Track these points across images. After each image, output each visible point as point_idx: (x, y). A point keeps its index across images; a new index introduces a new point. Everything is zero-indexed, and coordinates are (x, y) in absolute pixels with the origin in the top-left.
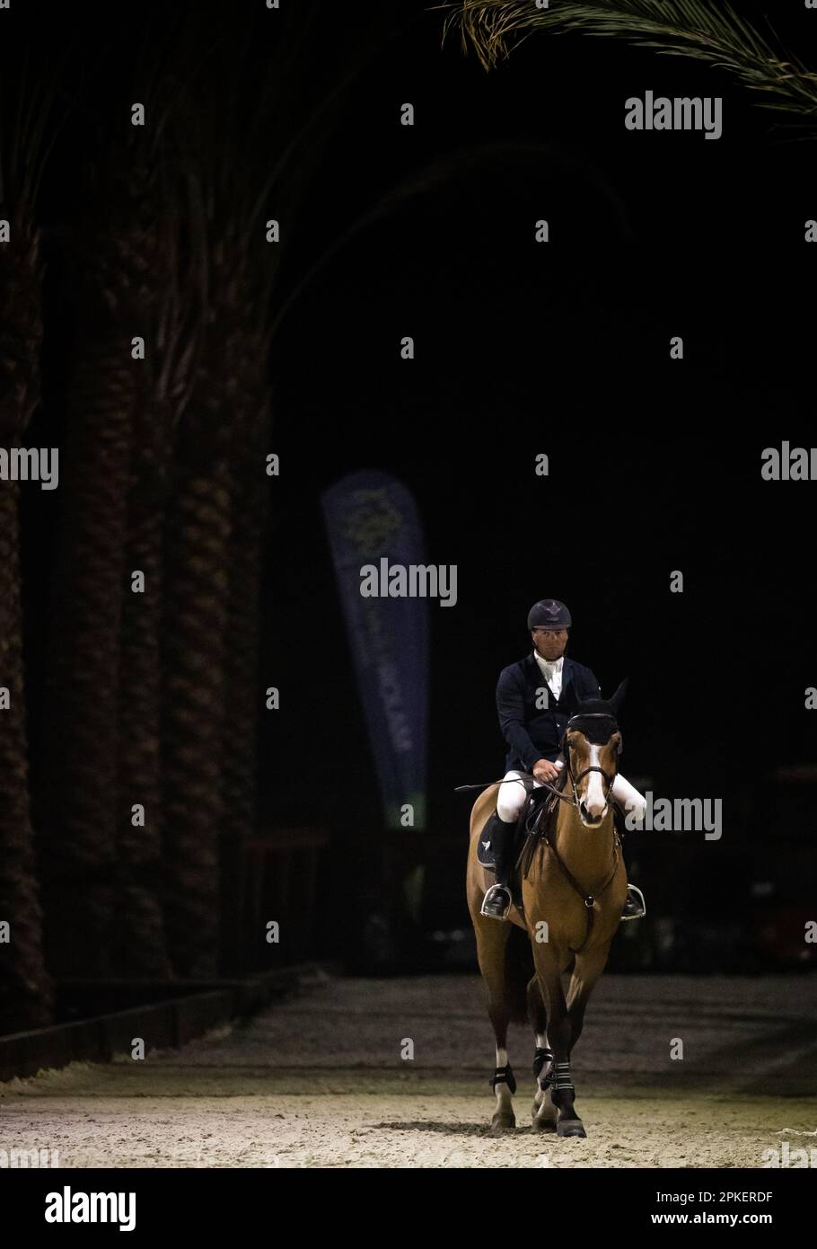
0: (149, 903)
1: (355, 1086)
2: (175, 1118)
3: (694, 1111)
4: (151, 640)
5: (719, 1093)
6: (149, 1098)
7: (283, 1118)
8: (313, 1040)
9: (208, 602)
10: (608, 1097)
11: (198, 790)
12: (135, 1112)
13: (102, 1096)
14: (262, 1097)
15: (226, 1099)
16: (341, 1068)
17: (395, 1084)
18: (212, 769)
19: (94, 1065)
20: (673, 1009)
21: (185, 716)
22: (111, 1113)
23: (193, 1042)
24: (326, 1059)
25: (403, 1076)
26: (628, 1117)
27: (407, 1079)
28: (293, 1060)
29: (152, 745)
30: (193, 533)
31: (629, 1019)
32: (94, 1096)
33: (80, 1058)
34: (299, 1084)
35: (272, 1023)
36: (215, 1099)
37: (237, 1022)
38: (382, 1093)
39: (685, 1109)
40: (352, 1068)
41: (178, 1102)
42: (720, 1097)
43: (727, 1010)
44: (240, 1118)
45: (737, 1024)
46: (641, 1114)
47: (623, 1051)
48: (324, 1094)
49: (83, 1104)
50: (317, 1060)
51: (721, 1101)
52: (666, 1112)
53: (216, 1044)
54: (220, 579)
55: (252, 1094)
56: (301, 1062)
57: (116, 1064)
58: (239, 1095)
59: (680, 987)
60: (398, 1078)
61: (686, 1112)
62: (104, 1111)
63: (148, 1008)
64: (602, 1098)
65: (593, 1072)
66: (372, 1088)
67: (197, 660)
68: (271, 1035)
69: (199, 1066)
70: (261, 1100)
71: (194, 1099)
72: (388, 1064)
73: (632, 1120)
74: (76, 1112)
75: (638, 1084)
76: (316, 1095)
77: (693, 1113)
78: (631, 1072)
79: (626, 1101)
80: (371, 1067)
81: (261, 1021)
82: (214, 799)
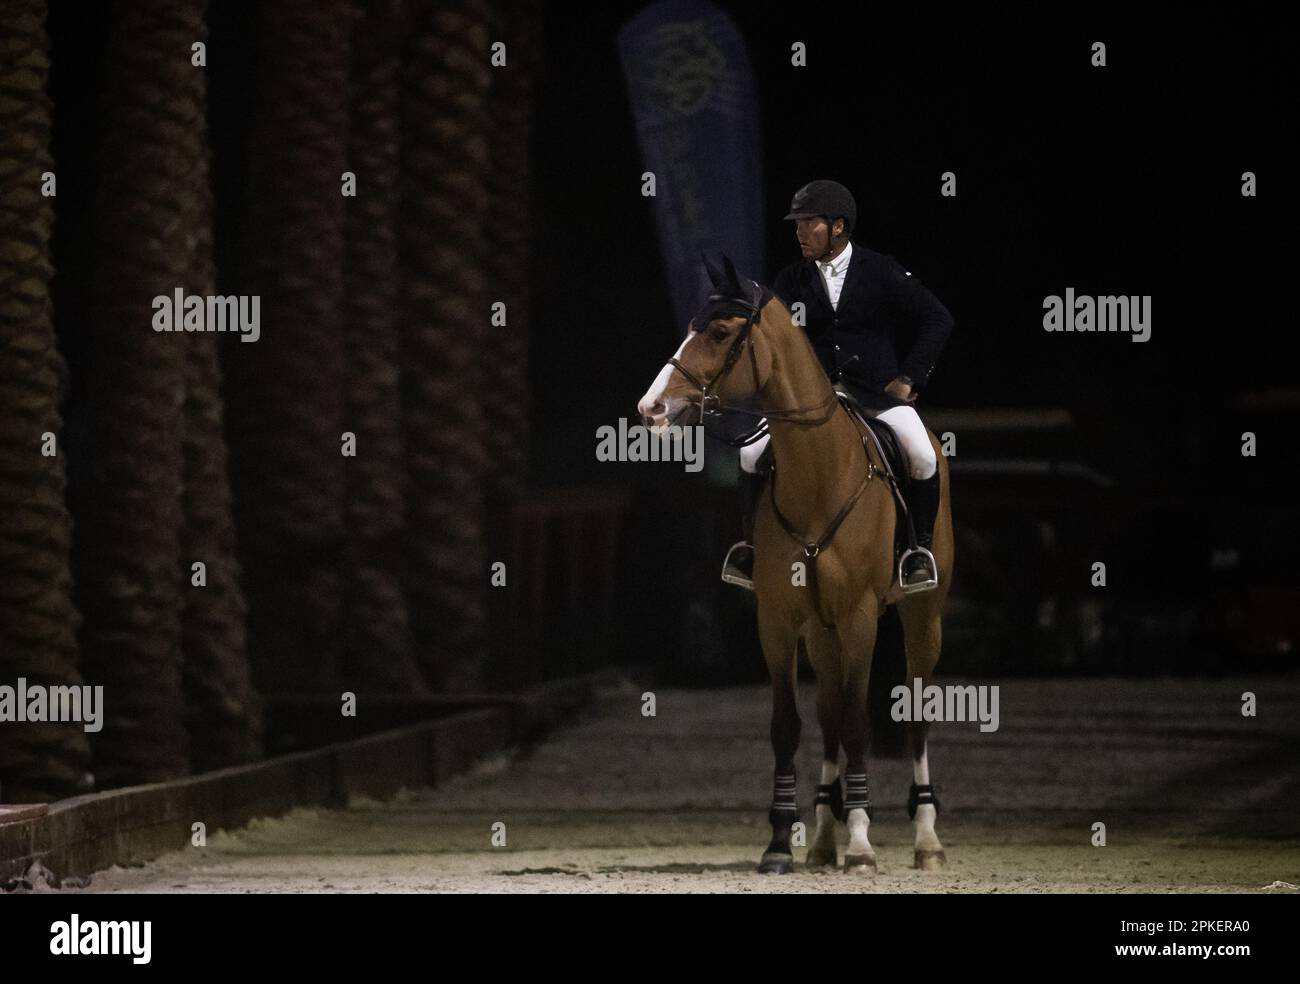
0: (388, 591)
1: (683, 835)
2: (442, 881)
3: (1147, 860)
4: (384, 231)
5: (1179, 836)
6: (403, 855)
7: (590, 879)
8: (620, 775)
9: (461, 180)
10: (1030, 843)
11: (452, 436)
12: (386, 874)
13: (338, 853)
14: (558, 852)
15: (508, 854)
16: (663, 810)
17: (736, 832)
18: (470, 408)
19: (325, 811)
20: (1108, 723)
21: (433, 335)
22: (353, 876)
23: (458, 779)
24: (642, 800)
25: (747, 820)
26: (1059, 870)
27: (752, 825)
28: (595, 801)
29: (388, 375)
30: (439, 85)
31: (1050, 739)
32: (328, 854)
33: (305, 803)
34: (606, 833)
35: (561, 752)
36: (493, 855)
37: (514, 751)
38: (721, 843)
39: (1134, 858)
40: (677, 810)
41: (444, 859)
42: (1182, 841)
43: (1183, 724)
44: (530, 880)
45: (1196, 743)
46: (1077, 865)
47: (1042, 782)
48: (643, 846)
49: (314, 864)
50: (627, 800)
51: (1182, 847)
52: (1110, 861)
53: (489, 782)
54: (477, 148)
55: (543, 848)
56: (606, 804)
57: (353, 811)
58: (526, 849)
59: (1117, 693)
60: (740, 823)
61: (1137, 862)
62: (345, 873)
63: (395, 734)
64: (1023, 844)
65: (1008, 811)
66: (706, 837)
67: (448, 259)
68: (561, 769)
69: (464, 811)
70: (556, 855)
71: (464, 856)
72: (725, 804)
73: (1064, 873)
74: (306, 875)
75: (1067, 826)
76: (630, 847)
77: (1147, 864)
78: (1058, 809)
79: (1055, 847)
80: (701, 809)
81: (546, 749)
82: (475, 449)
